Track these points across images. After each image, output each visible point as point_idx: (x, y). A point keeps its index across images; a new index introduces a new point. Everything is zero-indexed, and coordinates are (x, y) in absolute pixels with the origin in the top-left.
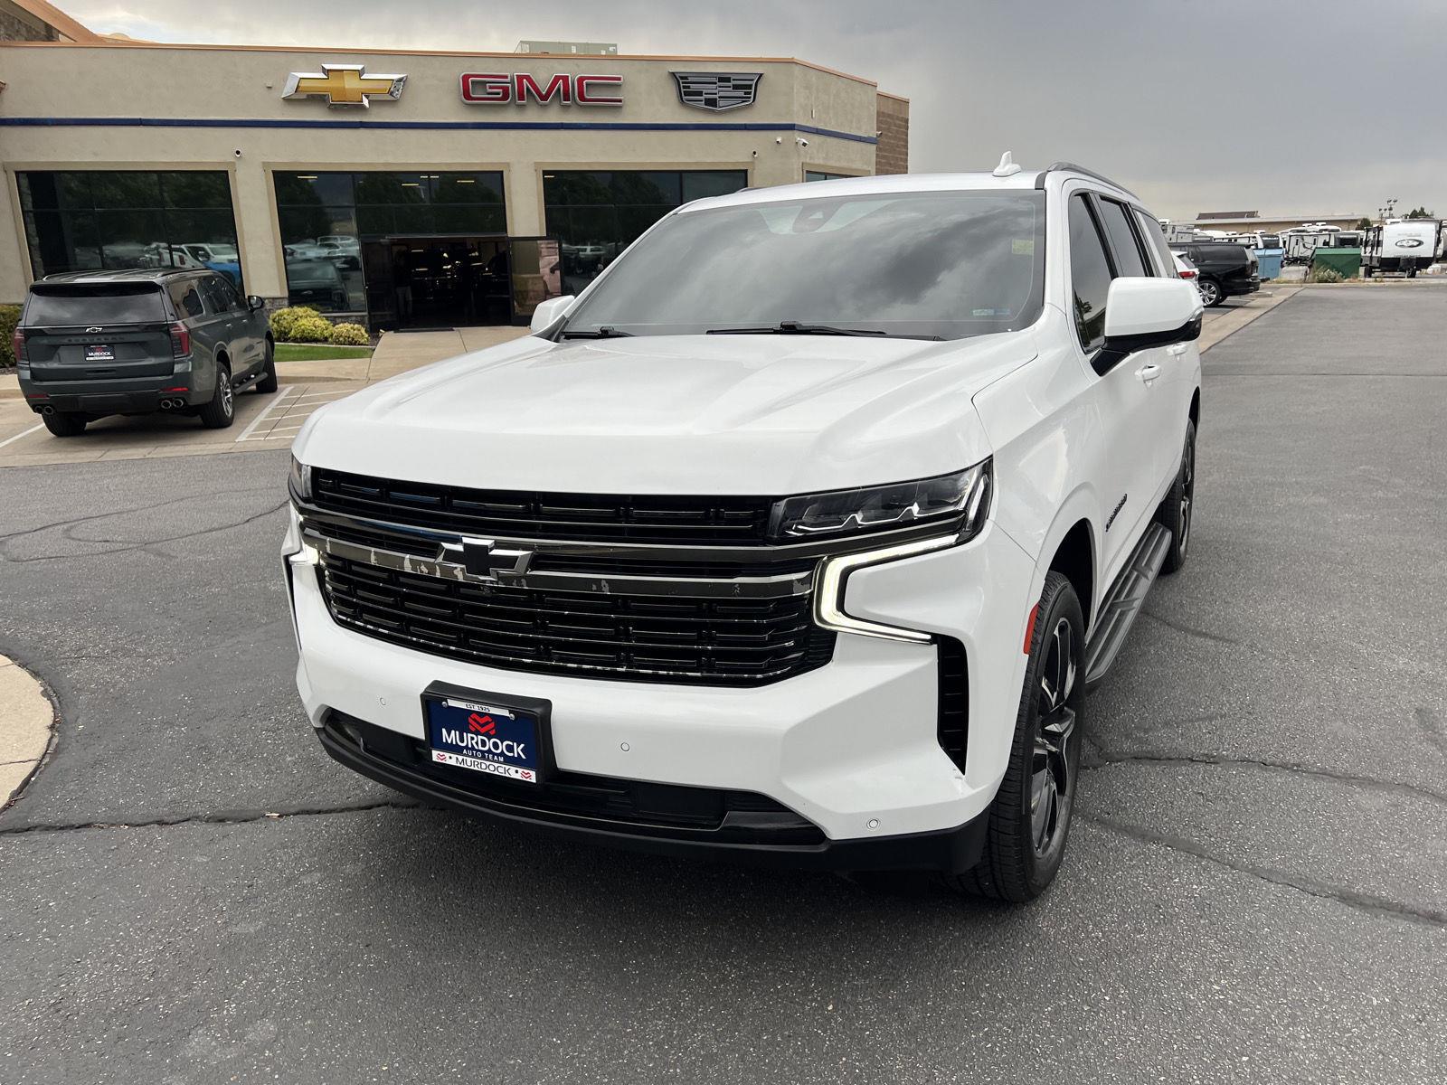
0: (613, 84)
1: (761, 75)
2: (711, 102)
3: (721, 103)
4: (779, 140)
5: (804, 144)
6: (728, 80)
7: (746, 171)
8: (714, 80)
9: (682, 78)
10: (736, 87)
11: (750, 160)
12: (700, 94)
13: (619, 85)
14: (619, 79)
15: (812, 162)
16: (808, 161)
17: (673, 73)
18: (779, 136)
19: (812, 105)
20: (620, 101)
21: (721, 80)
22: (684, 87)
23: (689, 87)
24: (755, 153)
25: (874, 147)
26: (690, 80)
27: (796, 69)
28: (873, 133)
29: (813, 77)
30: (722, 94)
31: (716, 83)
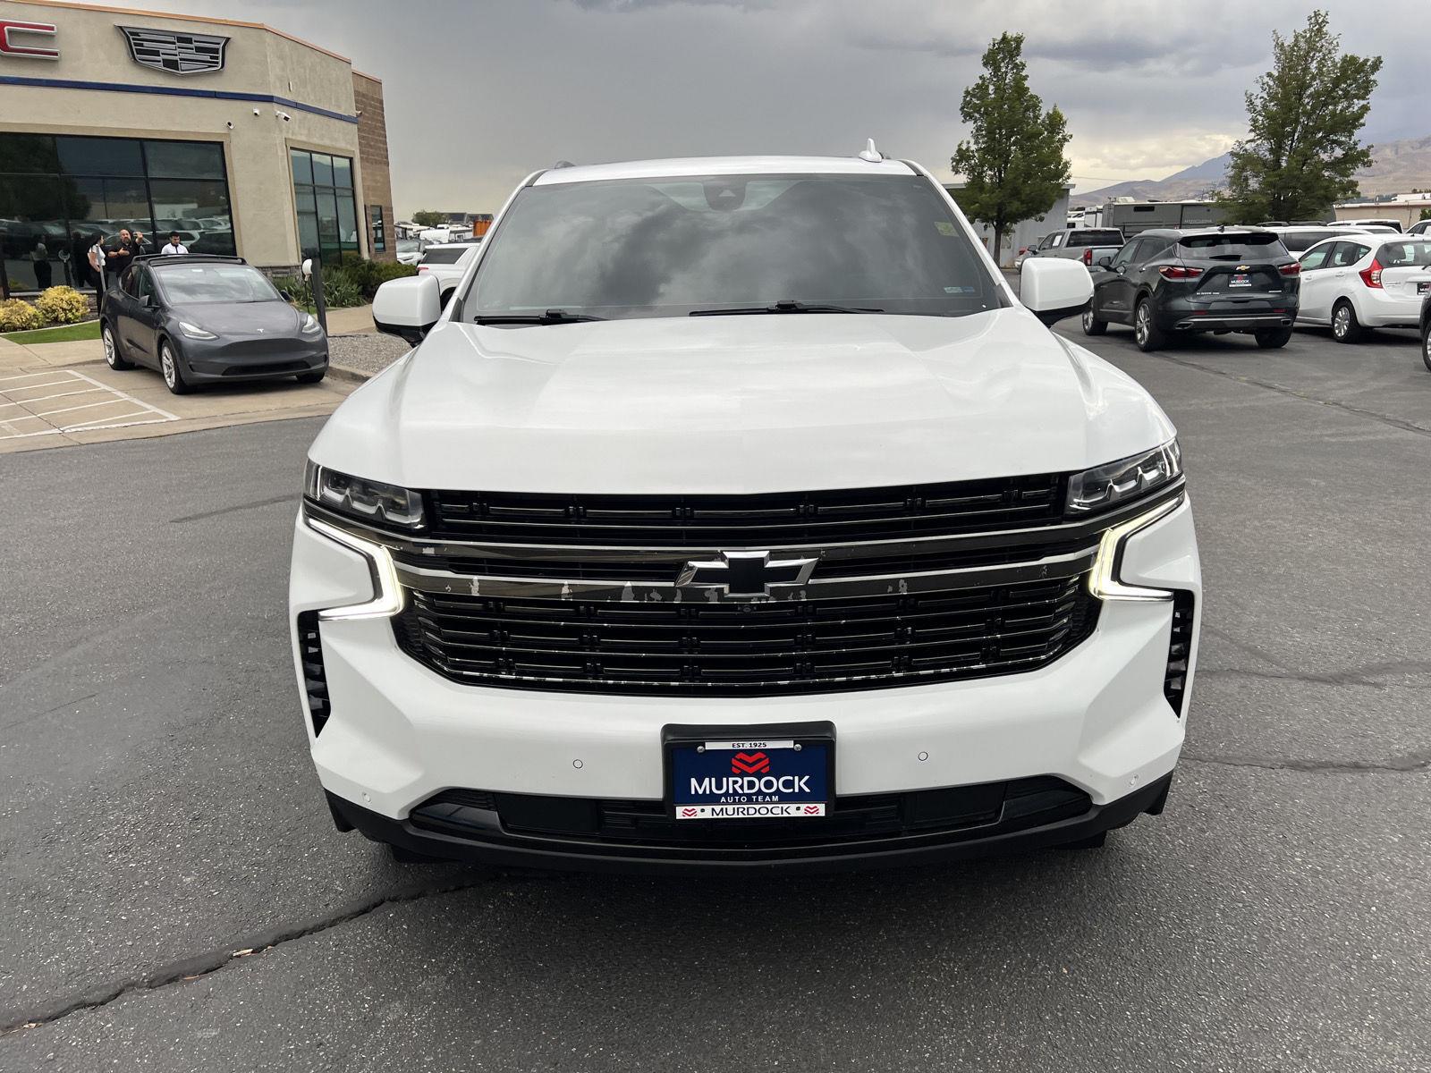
0: (45, 34)
1: (228, 39)
2: (171, 64)
3: (184, 66)
4: (257, 111)
5: (286, 119)
6: (189, 41)
7: (221, 144)
8: (172, 40)
9: (132, 34)
10: (199, 50)
11: (225, 131)
12: (157, 53)
13: (52, 36)
14: (52, 29)
15: (294, 138)
16: (290, 137)
17: (121, 27)
18: (257, 108)
19: (289, 79)
20: (56, 54)
21: (181, 40)
22: (136, 45)
23: (142, 45)
24: (229, 124)
25: (355, 127)
26: (143, 36)
27: (268, 37)
28: (353, 113)
29: (287, 46)
30: (183, 56)
31: (174, 43)
